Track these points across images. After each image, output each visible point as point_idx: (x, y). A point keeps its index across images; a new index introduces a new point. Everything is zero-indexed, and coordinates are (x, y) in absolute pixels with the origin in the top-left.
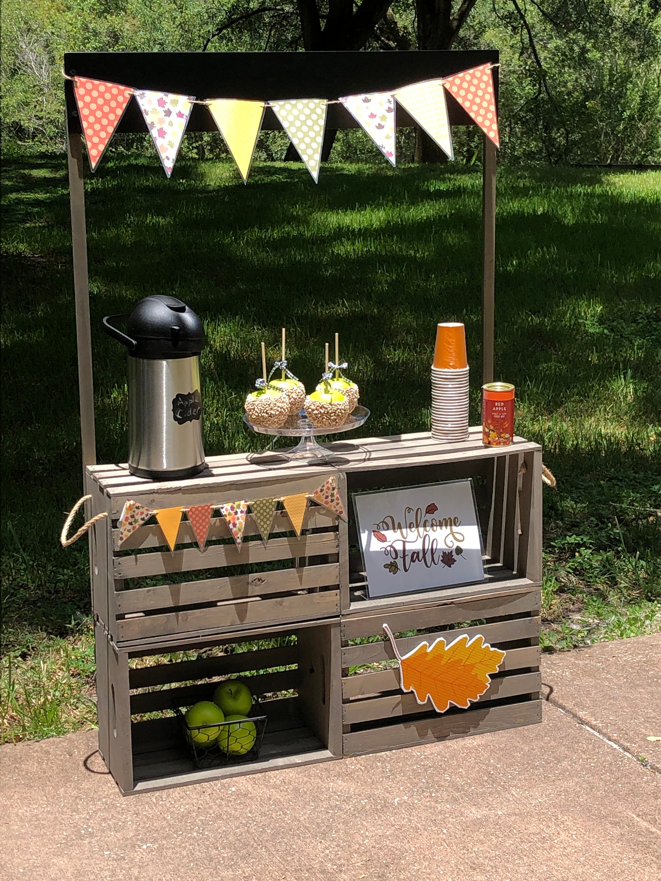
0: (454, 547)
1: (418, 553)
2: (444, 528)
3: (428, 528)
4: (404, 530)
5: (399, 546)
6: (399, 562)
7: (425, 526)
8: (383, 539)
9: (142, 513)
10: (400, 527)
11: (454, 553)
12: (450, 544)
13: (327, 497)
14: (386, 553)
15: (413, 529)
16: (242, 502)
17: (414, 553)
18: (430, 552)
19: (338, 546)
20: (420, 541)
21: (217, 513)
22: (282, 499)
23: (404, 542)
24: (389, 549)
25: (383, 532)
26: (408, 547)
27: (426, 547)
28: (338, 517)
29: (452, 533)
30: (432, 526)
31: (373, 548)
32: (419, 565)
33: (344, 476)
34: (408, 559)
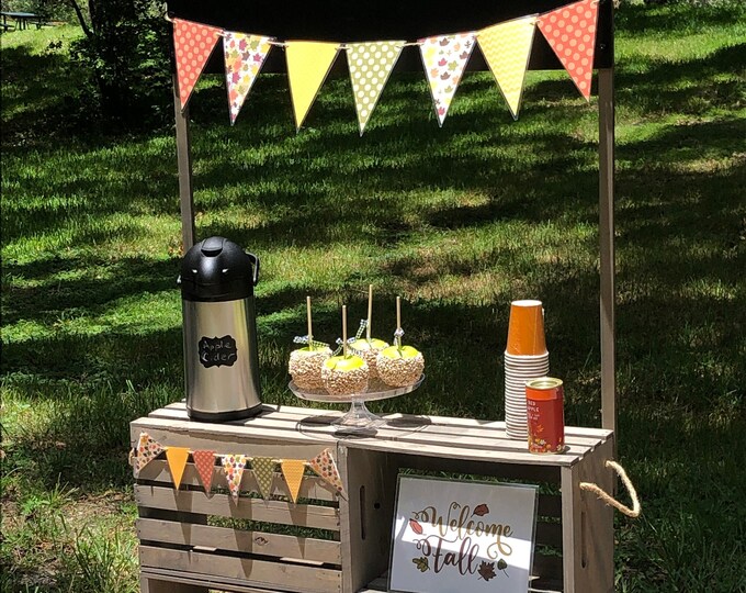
0: (498, 560)
1: (454, 556)
2: (490, 535)
3: (471, 531)
4: (444, 527)
5: (434, 543)
6: (431, 560)
7: (469, 527)
8: (418, 530)
9: (154, 447)
10: (440, 522)
11: (495, 566)
12: (493, 555)
13: (324, 469)
14: (419, 547)
15: (454, 528)
16: (242, 456)
17: (449, 554)
18: (467, 557)
19: (338, 524)
20: (460, 542)
21: (218, 462)
22: (281, 461)
23: (441, 540)
24: (422, 543)
25: (421, 523)
26: (445, 546)
27: (464, 552)
28: (338, 494)
29: (499, 543)
30: (477, 529)
31: (405, 538)
32: (452, 569)
33: (343, 450)
34: (441, 559)
